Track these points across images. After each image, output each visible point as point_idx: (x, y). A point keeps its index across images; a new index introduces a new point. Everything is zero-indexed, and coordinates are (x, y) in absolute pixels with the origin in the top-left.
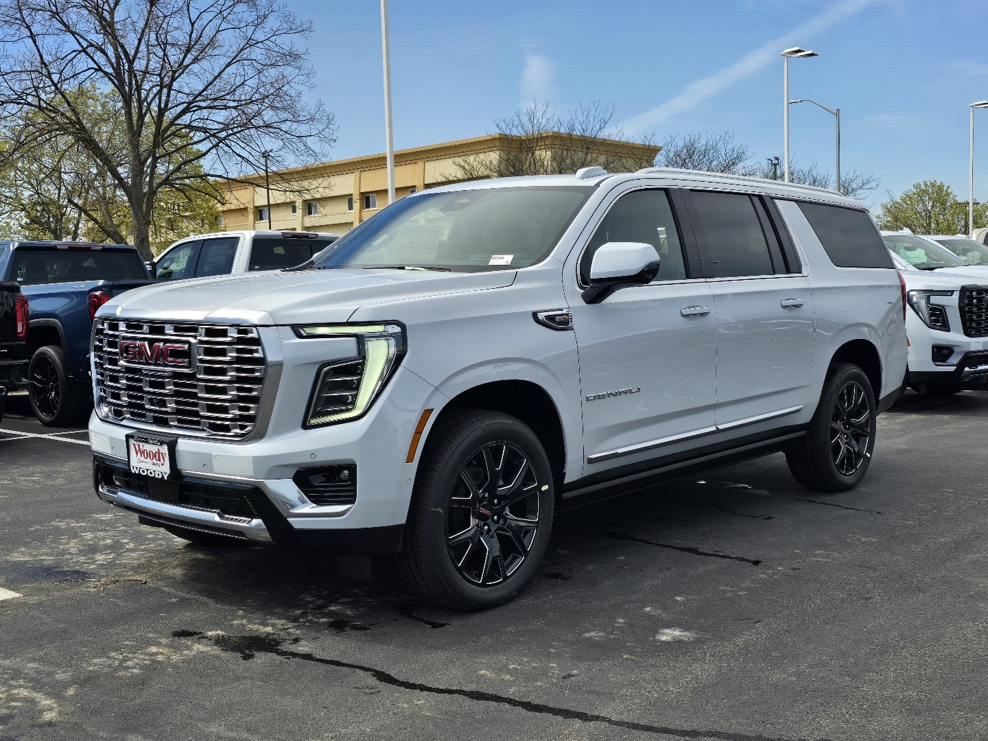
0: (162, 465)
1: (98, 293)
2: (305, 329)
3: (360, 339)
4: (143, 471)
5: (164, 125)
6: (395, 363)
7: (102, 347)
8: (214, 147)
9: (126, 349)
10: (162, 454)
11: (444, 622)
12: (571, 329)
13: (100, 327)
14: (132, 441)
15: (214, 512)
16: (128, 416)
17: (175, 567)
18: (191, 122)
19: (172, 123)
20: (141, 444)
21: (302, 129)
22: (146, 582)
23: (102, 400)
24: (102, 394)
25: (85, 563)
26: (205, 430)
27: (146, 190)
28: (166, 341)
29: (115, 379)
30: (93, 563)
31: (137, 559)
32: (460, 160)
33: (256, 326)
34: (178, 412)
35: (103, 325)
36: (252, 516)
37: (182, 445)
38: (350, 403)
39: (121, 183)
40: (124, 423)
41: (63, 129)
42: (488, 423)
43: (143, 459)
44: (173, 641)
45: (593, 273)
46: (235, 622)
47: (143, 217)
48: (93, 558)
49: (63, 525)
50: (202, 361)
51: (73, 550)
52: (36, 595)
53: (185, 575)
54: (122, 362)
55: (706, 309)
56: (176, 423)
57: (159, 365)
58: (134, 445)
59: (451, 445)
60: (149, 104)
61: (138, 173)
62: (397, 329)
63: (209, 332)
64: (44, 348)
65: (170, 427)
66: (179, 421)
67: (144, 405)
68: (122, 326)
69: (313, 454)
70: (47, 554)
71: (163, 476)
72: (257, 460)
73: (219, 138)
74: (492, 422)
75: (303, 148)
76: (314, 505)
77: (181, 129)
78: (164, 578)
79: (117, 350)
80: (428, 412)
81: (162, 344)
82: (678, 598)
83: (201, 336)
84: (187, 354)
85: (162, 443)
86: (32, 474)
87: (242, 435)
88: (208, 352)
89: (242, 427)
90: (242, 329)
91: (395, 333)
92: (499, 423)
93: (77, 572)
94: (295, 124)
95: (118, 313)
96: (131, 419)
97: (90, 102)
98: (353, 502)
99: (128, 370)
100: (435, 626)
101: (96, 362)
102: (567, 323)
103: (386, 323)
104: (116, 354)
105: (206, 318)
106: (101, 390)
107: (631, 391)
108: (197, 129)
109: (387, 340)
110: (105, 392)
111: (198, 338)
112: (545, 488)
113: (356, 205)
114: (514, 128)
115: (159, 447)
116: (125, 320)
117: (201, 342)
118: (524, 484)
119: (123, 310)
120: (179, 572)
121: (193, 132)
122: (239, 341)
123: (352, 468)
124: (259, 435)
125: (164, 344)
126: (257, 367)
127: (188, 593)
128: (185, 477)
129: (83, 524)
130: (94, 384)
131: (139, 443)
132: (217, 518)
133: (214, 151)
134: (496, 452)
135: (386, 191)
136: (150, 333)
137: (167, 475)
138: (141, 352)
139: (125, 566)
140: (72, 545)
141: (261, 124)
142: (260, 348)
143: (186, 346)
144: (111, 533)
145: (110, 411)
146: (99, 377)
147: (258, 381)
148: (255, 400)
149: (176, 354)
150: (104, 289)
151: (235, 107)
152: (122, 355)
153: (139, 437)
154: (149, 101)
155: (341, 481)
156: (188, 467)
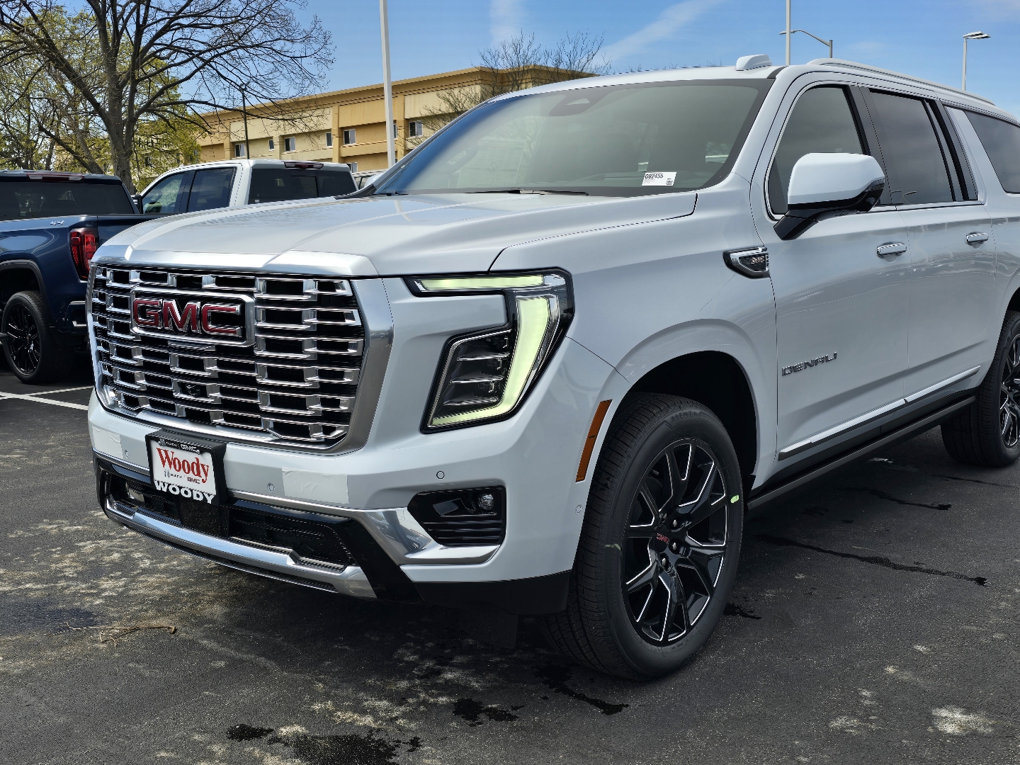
0: (204, 481)
1: (80, 230)
2: (424, 282)
3: (509, 296)
4: (174, 489)
5: (143, 44)
6: (557, 333)
7: (104, 307)
8: (198, 70)
9: (142, 311)
10: (203, 466)
11: (618, 702)
12: (767, 275)
13: (101, 276)
14: (155, 445)
15: (285, 552)
16: (148, 406)
17: (212, 602)
18: (172, 42)
19: (151, 43)
20: (170, 450)
21: (297, 49)
22: (176, 630)
23: (106, 381)
24: (107, 372)
25: (88, 595)
26: (269, 433)
27: (124, 117)
28: (204, 300)
29: (126, 353)
30: (97, 595)
31: (158, 587)
32: (444, 93)
33: (349, 278)
34: (225, 404)
35: (105, 274)
36: (348, 563)
37: (233, 454)
38: (492, 395)
39: (98, 109)
40: (141, 416)
41: (31, 51)
42: (674, 415)
43: (173, 471)
44: (231, 748)
45: (792, 197)
46: (317, 707)
47: (124, 147)
48: (96, 586)
49: (52, 528)
50: (262, 330)
51: (69, 572)
52: (22, 658)
53: (227, 615)
54: (136, 330)
55: (901, 247)
56: (222, 421)
57: (196, 335)
58: (159, 450)
59: (629, 450)
60: (125, 22)
61: (116, 98)
62: (560, 281)
63: (271, 287)
64: (18, 295)
65: (214, 425)
66: (227, 417)
67: (171, 392)
68: (135, 277)
69: (439, 472)
70: (34, 580)
71: (205, 499)
72: (354, 482)
73: (203, 60)
74: (678, 413)
75: (298, 69)
76: (442, 546)
77: (161, 50)
78: (201, 622)
79: (128, 312)
80: (604, 406)
81: (198, 304)
82: (919, 648)
83: (259, 292)
84: (239, 320)
85: (202, 451)
86: (10, 451)
87: (328, 442)
88: (270, 317)
89: (328, 430)
90: (327, 282)
91: (557, 287)
92: (685, 414)
93: (77, 613)
94: (289, 44)
95: (128, 257)
96: (151, 411)
97: (58, 27)
98: (499, 541)
99: (145, 340)
100: (610, 710)
101: (95, 328)
102: (763, 265)
103: (544, 272)
104: (126, 316)
105: (267, 265)
106: (104, 365)
107: (826, 359)
108: (178, 50)
109: (547, 297)
110: (110, 370)
111: (256, 295)
112: (735, 499)
113: (335, 141)
114: (500, 59)
115: (199, 457)
116: (139, 267)
117: (260, 301)
118: (713, 498)
119: (135, 252)
120: (217, 610)
121: (175, 54)
122: (321, 300)
123: (498, 492)
124: (357, 442)
125: (202, 305)
126: (352, 341)
127: (237, 649)
128: (237, 499)
129: (79, 527)
130: (94, 358)
131: (167, 448)
132: (290, 563)
133: (198, 74)
134: (680, 454)
135: (384, 123)
136: (179, 287)
137: (212, 497)
138: (166, 315)
139: (142, 600)
140: (67, 562)
141: (249, 44)
142: (355, 312)
143: (238, 308)
144: (117, 542)
145: (119, 397)
146: (101, 348)
147: (354, 361)
148: (349, 390)
149: (220, 318)
150: (87, 225)
151: (222, 26)
152: (136, 318)
153: (166, 440)
154: (125, 17)
155: (481, 510)
156: (241, 486)
